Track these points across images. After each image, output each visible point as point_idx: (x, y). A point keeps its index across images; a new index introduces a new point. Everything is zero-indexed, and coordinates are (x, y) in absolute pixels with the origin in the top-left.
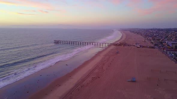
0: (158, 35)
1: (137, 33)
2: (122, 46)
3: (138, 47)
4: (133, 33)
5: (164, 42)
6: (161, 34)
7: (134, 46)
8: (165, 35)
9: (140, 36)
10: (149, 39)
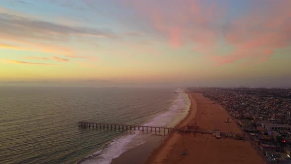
0: (249, 105)
1: (215, 99)
2: (192, 134)
3: (218, 138)
4: (208, 99)
5: (258, 125)
6: (252, 103)
7: (211, 133)
8: (260, 104)
9: (221, 108)
10: (234, 115)
